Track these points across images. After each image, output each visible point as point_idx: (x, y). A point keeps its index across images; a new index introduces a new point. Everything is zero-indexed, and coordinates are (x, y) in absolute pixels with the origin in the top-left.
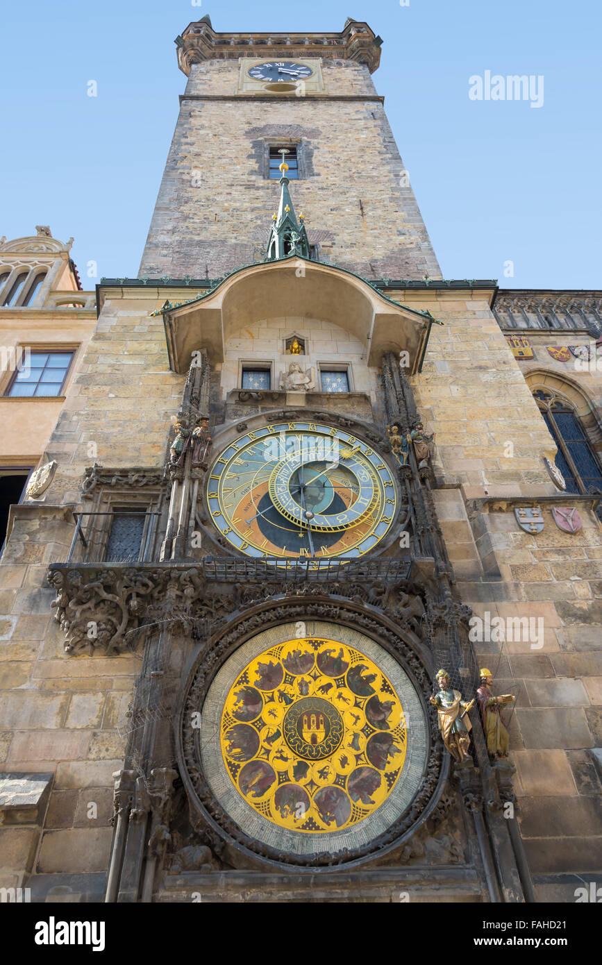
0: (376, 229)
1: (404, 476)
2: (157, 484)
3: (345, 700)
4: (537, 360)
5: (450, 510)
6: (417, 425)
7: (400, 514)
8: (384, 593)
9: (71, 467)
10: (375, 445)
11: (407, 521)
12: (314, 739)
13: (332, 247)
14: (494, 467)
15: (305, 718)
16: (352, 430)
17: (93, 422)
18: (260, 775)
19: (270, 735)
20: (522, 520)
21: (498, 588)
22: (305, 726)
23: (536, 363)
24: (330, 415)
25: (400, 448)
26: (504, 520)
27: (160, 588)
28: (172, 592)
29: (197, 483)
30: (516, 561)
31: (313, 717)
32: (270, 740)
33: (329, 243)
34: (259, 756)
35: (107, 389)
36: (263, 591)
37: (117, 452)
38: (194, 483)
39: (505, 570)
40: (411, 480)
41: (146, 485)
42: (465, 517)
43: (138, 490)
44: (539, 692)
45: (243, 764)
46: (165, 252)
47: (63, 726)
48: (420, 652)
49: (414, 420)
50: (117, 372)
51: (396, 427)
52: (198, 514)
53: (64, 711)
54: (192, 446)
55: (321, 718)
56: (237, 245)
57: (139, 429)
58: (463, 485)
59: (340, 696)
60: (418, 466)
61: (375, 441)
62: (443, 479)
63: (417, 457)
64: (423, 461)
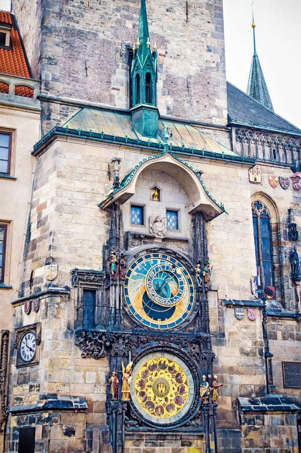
5: (212, 302)
6: (207, 264)
7: (194, 307)
9: (64, 267)
14: (232, 283)
15: (159, 384)
20: (237, 314)
21: (223, 340)
22: (159, 387)
23: (261, 187)
24: (173, 252)
25: (199, 275)
26: (230, 312)
27: (117, 339)
28: (121, 341)
30: (230, 330)
31: (162, 384)
39: (227, 334)
41: (97, 281)
42: (216, 306)
43: (93, 282)
44: (228, 379)
47: (85, 383)
48: (197, 367)
51: (199, 265)
52: (123, 303)
53: (84, 377)
54: (120, 270)
55: (164, 385)
58: (218, 290)
60: (205, 286)
61: (189, 268)
62: (212, 287)
63: (205, 281)
64: (207, 284)
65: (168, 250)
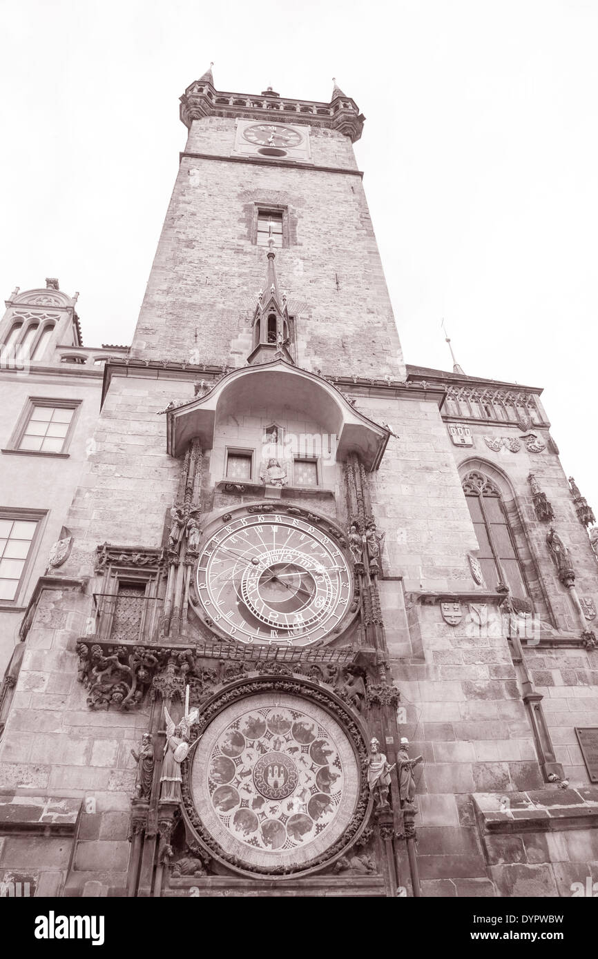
0: (349, 305)
1: (359, 572)
2: (155, 563)
3: (304, 762)
4: (475, 448)
5: (391, 600)
6: (371, 526)
7: (351, 605)
8: (335, 673)
9: (85, 542)
10: (336, 540)
11: (357, 612)
12: (276, 785)
13: (308, 319)
14: (430, 563)
15: (270, 768)
16: (318, 525)
17: (102, 500)
18: (229, 797)
19: (244, 771)
20: (446, 613)
21: (422, 669)
22: (270, 775)
23: (474, 450)
24: (301, 510)
25: (357, 546)
26: (432, 613)
27: (162, 662)
28: (171, 668)
29: (190, 568)
30: (437, 647)
31: (276, 768)
32: (242, 774)
33: (306, 316)
34: (232, 784)
35: (113, 468)
36: (242, 667)
37: (122, 531)
38: (187, 569)
39: (429, 655)
40: (363, 575)
41: (147, 563)
42: (403, 606)
43: (139, 567)
44: (441, 751)
45: (219, 786)
46: (159, 313)
47: (88, 765)
48: (359, 723)
49: (370, 520)
50: (122, 452)
51: (354, 527)
52: (191, 597)
53: (88, 752)
54: (187, 536)
55: (282, 769)
56: (224, 310)
57: (140, 509)
58: (404, 578)
59: (301, 759)
60: (369, 562)
61: (337, 537)
62: (389, 572)
63: (370, 554)
64: (374, 559)
65: (292, 508)
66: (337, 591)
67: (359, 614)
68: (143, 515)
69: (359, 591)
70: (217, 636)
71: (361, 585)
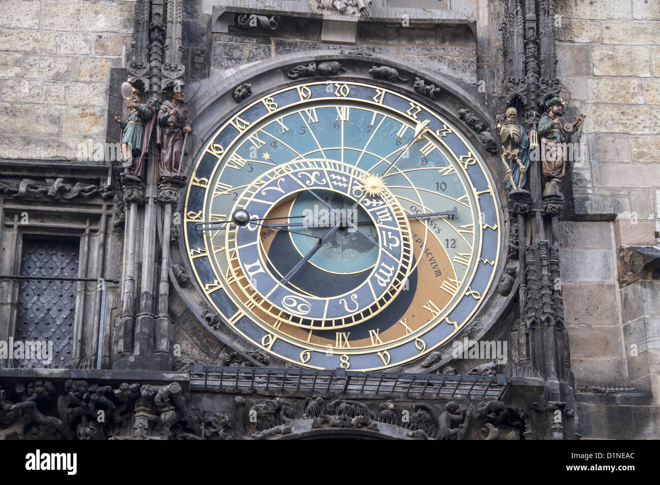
1: (519, 210)
2: (97, 195)
5: (590, 263)
6: (552, 104)
7: (501, 280)
8: (462, 422)
10: (474, 137)
11: (511, 295)
16: (436, 103)
24: (400, 70)
25: (516, 151)
29: (168, 208)
36: (278, 410)
38: (163, 209)
40: (528, 216)
42: (614, 279)
49: (550, 91)
52: (174, 270)
54: (158, 141)
58: (620, 215)
60: (543, 189)
61: (475, 129)
62: (587, 203)
63: (545, 171)
64: (553, 182)
65: (379, 65)
66: (473, 249)
67: (516, 299)
68: (60, 86)
69: (517, 250)
70: (228, 349)
71: (521, 238)
